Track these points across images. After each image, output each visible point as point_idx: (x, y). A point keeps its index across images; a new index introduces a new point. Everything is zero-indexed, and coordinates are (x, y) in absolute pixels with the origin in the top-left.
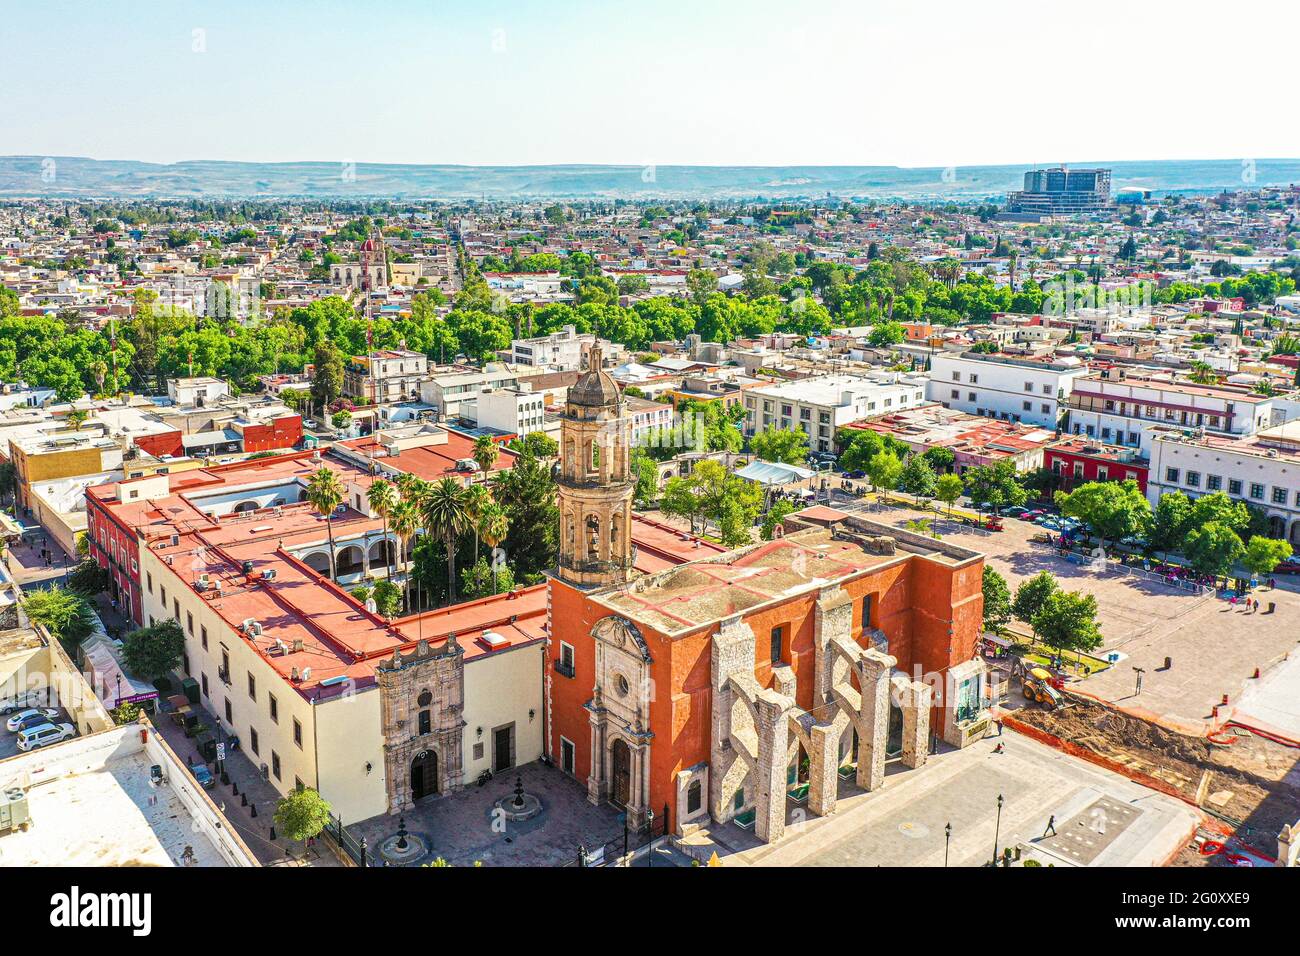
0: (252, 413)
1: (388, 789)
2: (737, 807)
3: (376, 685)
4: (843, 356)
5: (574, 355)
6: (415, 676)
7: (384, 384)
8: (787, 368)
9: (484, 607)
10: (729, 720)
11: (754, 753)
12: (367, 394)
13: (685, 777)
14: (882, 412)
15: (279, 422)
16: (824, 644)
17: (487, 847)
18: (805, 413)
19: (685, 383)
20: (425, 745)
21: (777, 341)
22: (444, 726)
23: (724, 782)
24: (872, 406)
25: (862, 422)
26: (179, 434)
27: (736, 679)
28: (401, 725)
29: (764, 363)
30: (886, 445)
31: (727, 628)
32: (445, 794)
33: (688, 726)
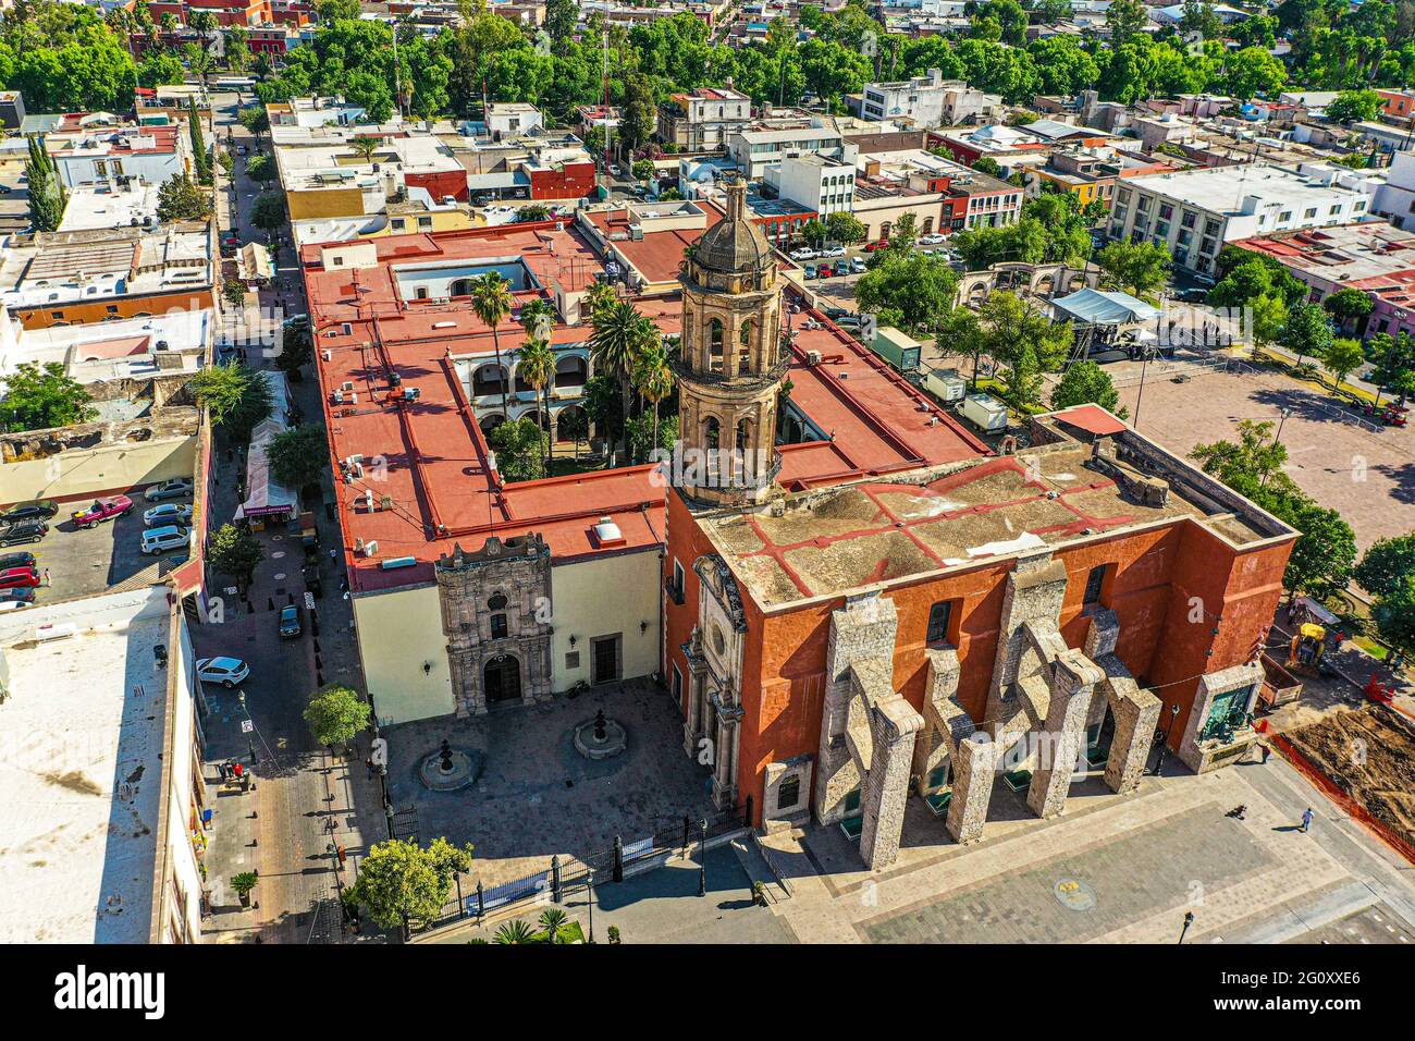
0: (545, 155)
1: (455, 691)
2: (848, 809)
3: (433, 582)
4: (1283, 133)
5: (934, 107)
6: (482, 576)
7: (699, 130)
8: (1198, 145)
9: (625, 478)
10: (846, 714)
11: (867, 766)
12: (680, 139)
13: (776, 770)
14: (1299, 226)
15: (571, 169)
16: (1011, 628)
17: (541, 788)
18: (1189, 220)
19: (1051, 159)
20: (501, 650)
21: (1202, 105)
22: (523, 633)
23: (831, 782)
24: (1286, 216)
25: (1264, 238)
26: (464, 173)
27: (860, 670)
28: (465, 628)
29: (1170, 136)
30: (1274, 283)
31: (856, 605)
32: (526, 702)
33: (785, 714)
